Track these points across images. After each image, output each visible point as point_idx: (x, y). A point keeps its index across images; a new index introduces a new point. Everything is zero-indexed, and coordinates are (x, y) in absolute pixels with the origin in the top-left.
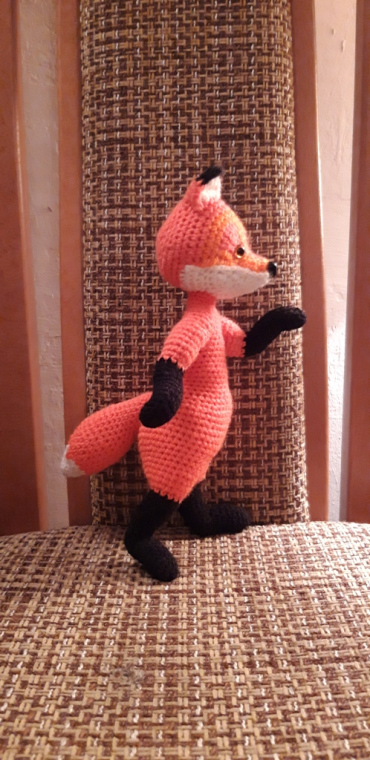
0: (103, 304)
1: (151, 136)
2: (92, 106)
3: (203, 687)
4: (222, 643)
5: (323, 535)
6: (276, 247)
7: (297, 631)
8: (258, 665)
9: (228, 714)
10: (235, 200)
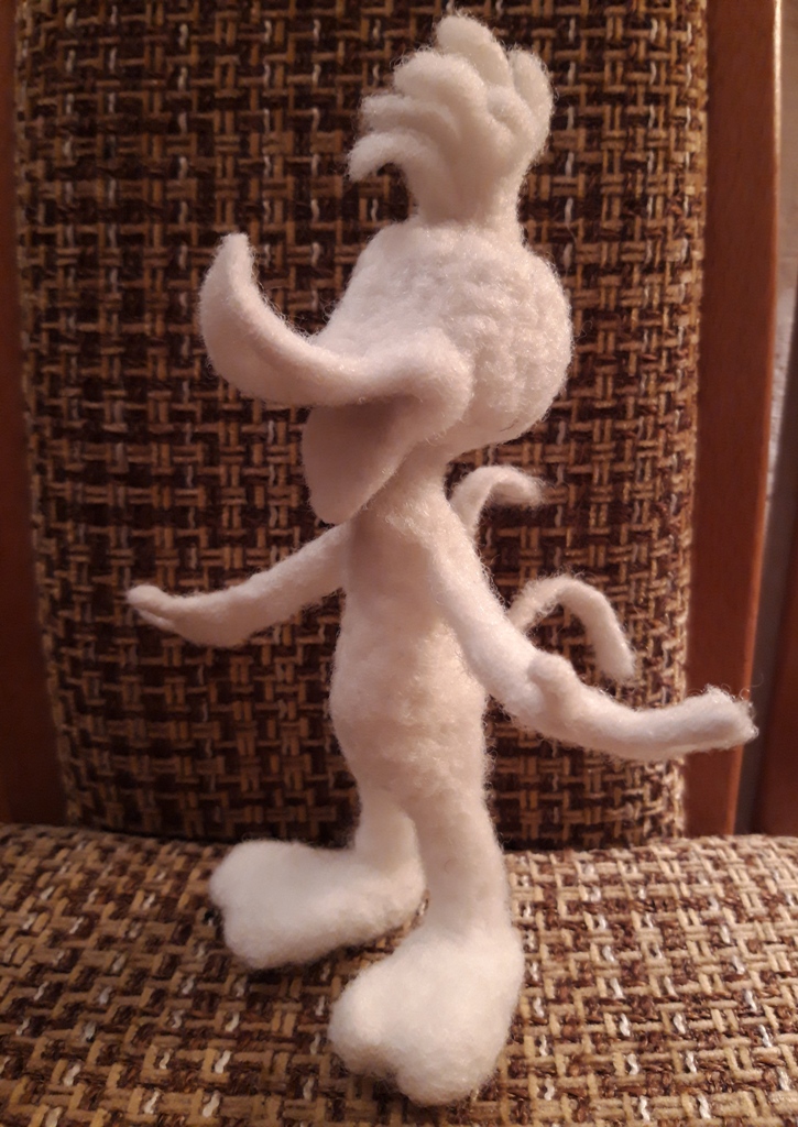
0: (54, 153)
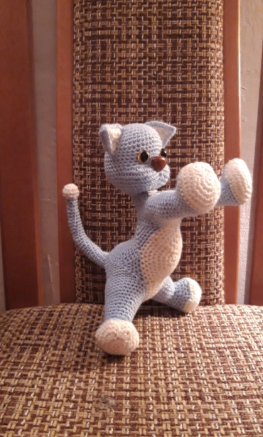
1: (123, 34)
2: (81, 11)
3: (155, 411)
4: (167, 384)
5: (234, 314)
6: (207, 115)
7: (217, 377)
8: (192, 399)
9: (172, 430)
10: (181, 81)
